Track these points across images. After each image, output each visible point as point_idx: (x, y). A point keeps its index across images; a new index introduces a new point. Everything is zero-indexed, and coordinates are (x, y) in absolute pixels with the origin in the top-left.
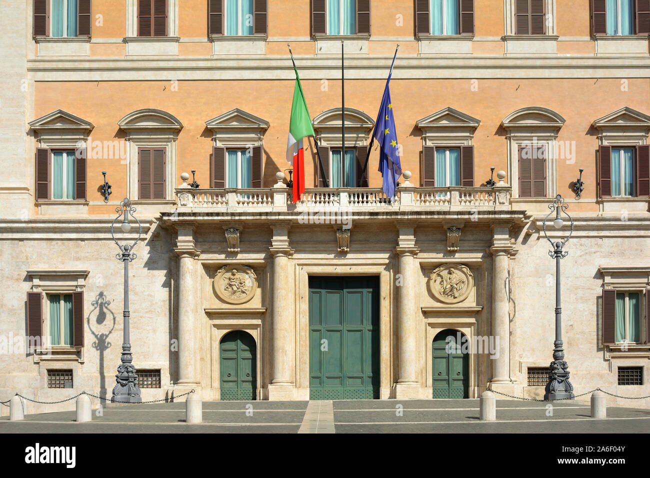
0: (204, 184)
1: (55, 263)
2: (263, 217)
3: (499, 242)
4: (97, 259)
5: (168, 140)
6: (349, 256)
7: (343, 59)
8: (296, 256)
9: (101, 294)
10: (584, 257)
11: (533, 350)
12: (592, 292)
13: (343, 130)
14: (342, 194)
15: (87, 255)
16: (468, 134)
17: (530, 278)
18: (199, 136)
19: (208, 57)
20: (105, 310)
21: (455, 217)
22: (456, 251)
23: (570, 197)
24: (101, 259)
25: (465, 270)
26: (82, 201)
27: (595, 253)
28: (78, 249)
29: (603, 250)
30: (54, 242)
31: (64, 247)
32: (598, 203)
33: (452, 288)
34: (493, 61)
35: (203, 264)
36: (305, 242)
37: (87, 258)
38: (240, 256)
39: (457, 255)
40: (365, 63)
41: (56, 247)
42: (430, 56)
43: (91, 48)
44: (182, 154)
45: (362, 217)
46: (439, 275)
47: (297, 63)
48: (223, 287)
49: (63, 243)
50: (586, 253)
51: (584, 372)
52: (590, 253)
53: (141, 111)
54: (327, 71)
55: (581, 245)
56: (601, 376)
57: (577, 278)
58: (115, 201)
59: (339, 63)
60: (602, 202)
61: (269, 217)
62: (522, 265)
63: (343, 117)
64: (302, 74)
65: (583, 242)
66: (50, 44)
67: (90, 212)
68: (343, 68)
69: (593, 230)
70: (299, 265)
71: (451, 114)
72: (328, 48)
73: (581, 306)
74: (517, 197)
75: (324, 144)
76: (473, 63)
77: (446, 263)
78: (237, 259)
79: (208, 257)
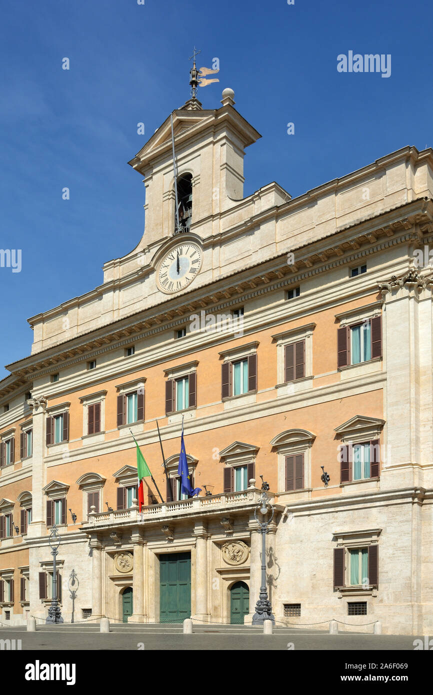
0: (115, 508)
2: (122, 525)
4: (67, 554)
5: (99, 488)
6: (175, 541)
8: (148, 544)
9: (73, 571)
10: (324, 527)
11: (288, 592)
12: (329, 551)
14: (163, 507)
16: (252, 456)
17: (286, 545)
18: (113, 483)
19: (118, 439)
20: (75, 579)
21: (219, 512)
22: (233, 533)
23: (321, 486)
24: (69, 553)
25: (240, 543)
26: (64, 525)
27: (332, 523)
28: (60, 550)
29: (338, 521)
32: (341, 487)
33: (234, 556)
34: (268, 404)
35: (108, 553)
36: (152, 536)
37: (64, 554)
38: (123, 546)
39: (234, 535)
42: (230, 410)
43: (69, 446)
44: (106, 494)
45: (169, 519)
46: (227, 548)
47: (136, 438)
48: (119, 564)
50: (326, 524)
51: (323, 607)
52: (328, 524)
53: (86, 475)
55: (322, 519)
56: (334, 609)
57: (319, 542)
58: (78, 523)
60: (344, 486)
61: (125, 525)
62: (281, 537)
64: (139, 443)
65: (323, 517)
66: (53, 448)
67: (68, 530)
68: (159, 435)
69: (331, 507)
70: (149, 549)
71: (239, 445)
72: (175, 419)
73: (321, 561)
74: (284, 491)
75: (171, 476)
76: (255, 409)
77: (229, 540)
78: (121, 549)
79: (108, 549)
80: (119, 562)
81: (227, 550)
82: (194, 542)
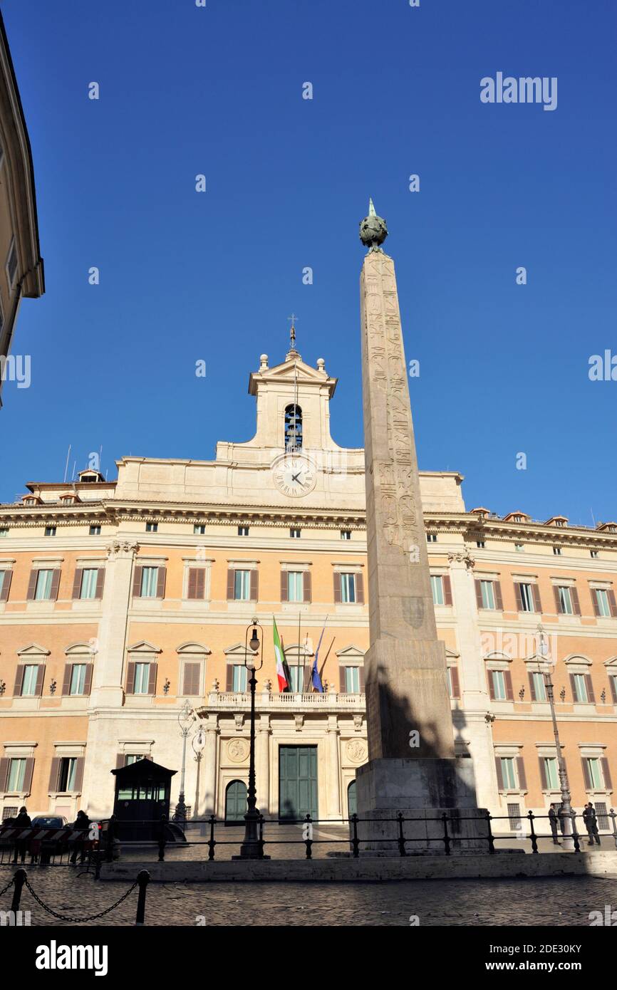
4: (159, 732)
5: (201, 659)
6: (302, 732)
8: (273, 733)
14: (298, 696)
16: (363, 659)
18: (222, 657)
19: (226, 612)
21: (359, 711)
24: (161, 732)
26: (153, 695)
30: (134, 721)
31: (140, 724)
33: (357, 753)
35: (220, 737)
36: (277, 724)
40: (308, 618)
41: (135, 724)
42: (342, 615)
43: (163, 604)
44: (209, 668)
45: (309, 711)
46: (350, 745)
48: (231, 751)
49: (139, 722)
54: (288, 621)
58: (171, 696)
59: (296, 617)
61: (260, 710)
66: (140, 601)
67: (156, 703)
70: (274, 738)
71: (353, 648)
72: (291, 608)
76: (363, 619)
78: (239, 734)
79: (224, 733)
80: (231, 748)
81: (350, 747)
82: (322, 736)
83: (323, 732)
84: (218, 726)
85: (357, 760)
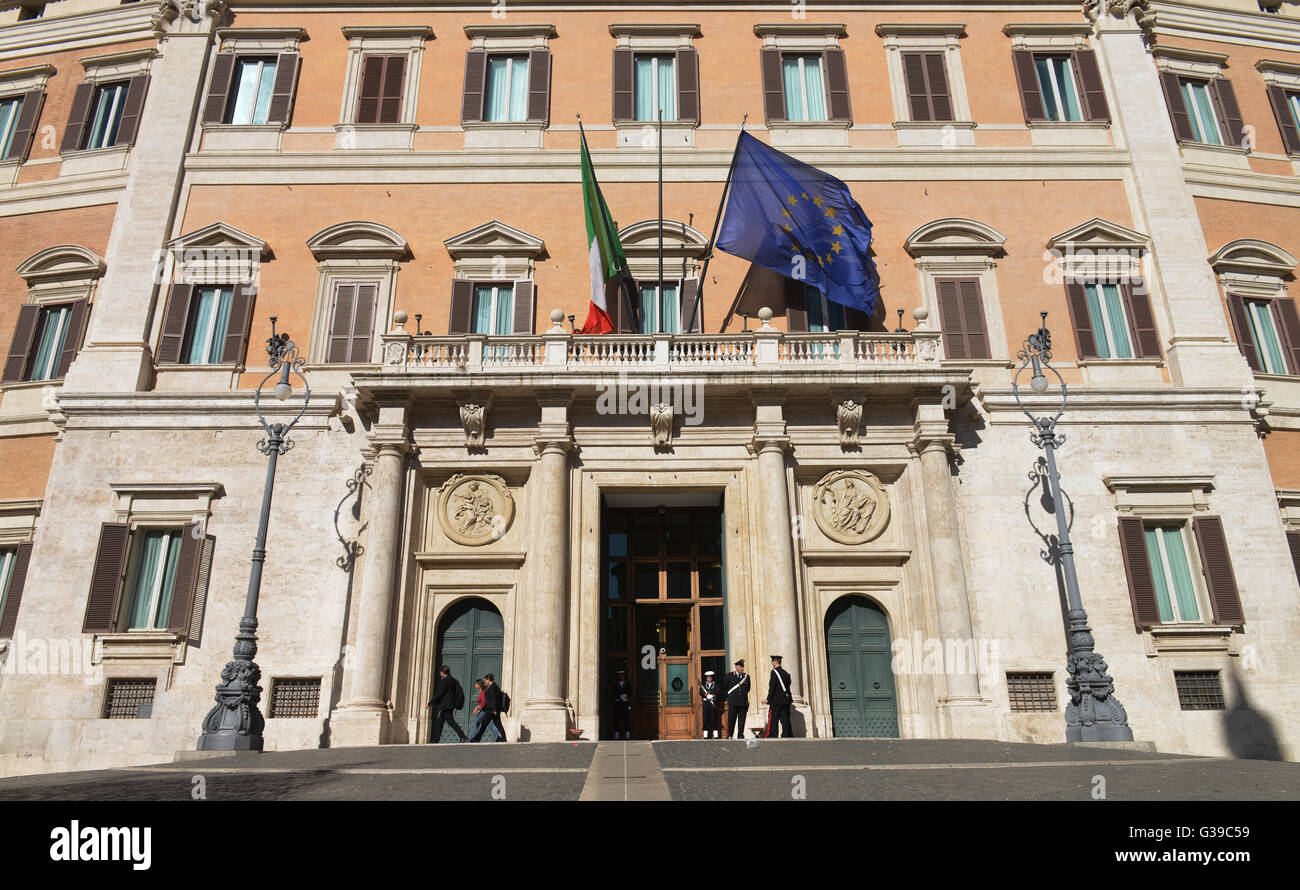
1: (166, 470)
3: (929, 427)
4: (238, 463)
6: (671, 455)
7: (661, 154)
13: (661, 253)
15: (222, 456)
19: (458, 151)
22: (854, 446)
24: (246, 463)
25: (872, 480)
26: (231, 365)
27: (1090, 451)
28: (207, 447)
29: (1102, 447)
30: (170, 434)
31: (184, 442)
32: (1080, 366)
33: (852, 514)
36: (597, 430)
37: (222, 463)
40: (691, 159)
41: (173, 442)
43: (289, 140)
46: (828, 490)
48: (452, 514)
49: (185, 436)
50: (1076, 453)
52: (1082, 453)
54: (635, 170)
59: (655, 159)
60: (1085, 366)
63: (661, 233)
67: (242, 384)
72: (636, 139)
77: (839, 468)
78: (478, 461)
79: (429, 458)
80: (454, 506)
81: (828, 497)
82: (737, 464)
83: (743, 452)
84: (409, 437)
85: (850, 536)
